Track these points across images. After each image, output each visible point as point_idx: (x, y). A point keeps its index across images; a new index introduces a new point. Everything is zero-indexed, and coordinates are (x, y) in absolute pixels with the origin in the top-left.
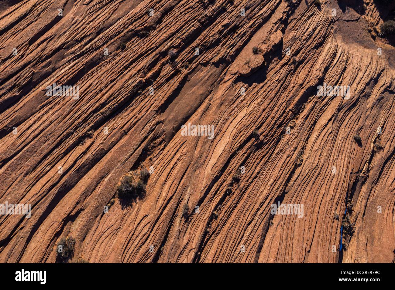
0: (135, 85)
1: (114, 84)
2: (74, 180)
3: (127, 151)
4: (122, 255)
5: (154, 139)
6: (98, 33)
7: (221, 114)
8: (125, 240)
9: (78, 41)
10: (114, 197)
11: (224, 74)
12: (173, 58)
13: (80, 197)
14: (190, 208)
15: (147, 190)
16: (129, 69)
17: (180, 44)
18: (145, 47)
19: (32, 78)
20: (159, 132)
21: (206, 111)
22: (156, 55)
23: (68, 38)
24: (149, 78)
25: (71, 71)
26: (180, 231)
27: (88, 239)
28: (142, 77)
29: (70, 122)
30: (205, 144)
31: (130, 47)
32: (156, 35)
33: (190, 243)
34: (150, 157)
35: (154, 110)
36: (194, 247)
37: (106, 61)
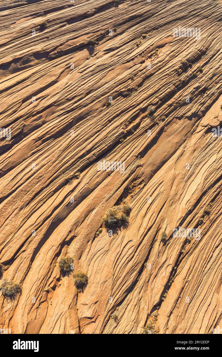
0: (117, 135)
1: (99, 135)
2: (65, 214)
3: (110, 190)
4: (113, 268)
5: (135, 179)
6: (88, 94)
7: (194, 159)
8: (114, 259)
9: (69, 100)
10: (101, 227)
11: (196, 126)
12: (152, 113)
13: (72, 227)
14: (167, 235)
15: (129, 221)
16: (112, 122)
17: (158, 102)
18: (127, 105)
19: (23, 130)
20: (140, 174)
21: (181, 156)
22: (137, 111)
23: (60, 97)
24: (130, 129)
25: (60, 124)
26: (160, 252)
27: (83, 258)
28: (124, 129)
29: (59, 166)
30: (180, 184)
31: (114, 104)
32: (137, 95)
33: (168, 261)
34: (131, 195)
35: (134, 155)
36: (171, 263)
37: (92, 115)
